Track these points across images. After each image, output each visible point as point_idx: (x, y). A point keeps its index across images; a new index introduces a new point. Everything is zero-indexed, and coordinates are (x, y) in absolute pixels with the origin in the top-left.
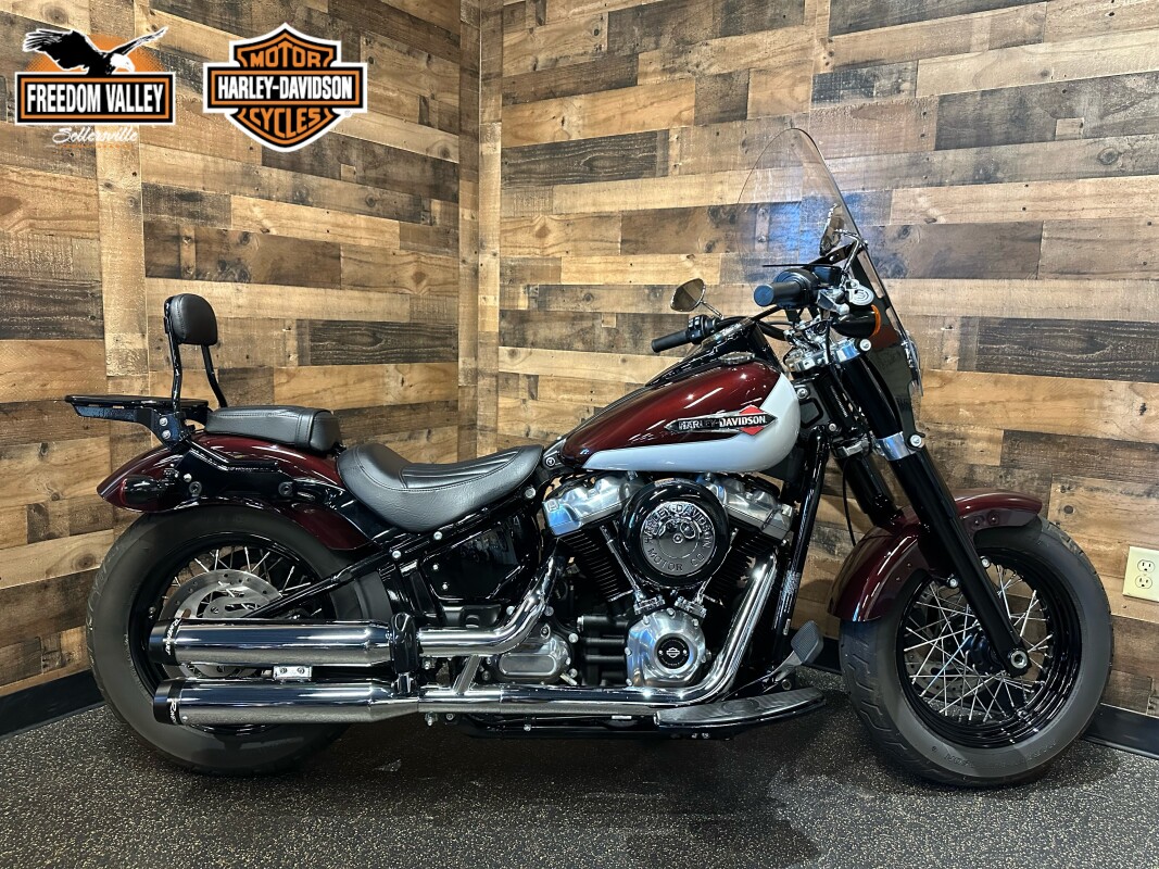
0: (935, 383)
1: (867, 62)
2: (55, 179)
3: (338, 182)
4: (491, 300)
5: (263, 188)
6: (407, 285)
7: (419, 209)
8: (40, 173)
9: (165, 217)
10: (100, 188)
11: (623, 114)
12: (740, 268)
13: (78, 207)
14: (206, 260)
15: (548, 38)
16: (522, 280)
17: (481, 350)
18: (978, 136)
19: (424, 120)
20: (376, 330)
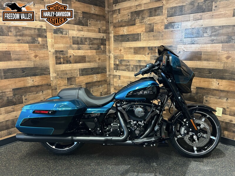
1: (173, 22)
2: (42, 51)
3: (85, 45)
4: (112, 62)
5: (73, 48)
6: (97, 61)
7: (99, 47)
8: (40, 51)
9: (58, 55)
10: (49, 52)
11: (133, 30)
12: (153, 57)
14: (65, 61)
15: (121, 16)
16: (117, 58)
17: (111, 71)
19: (99, 32)
20: (92, 69)
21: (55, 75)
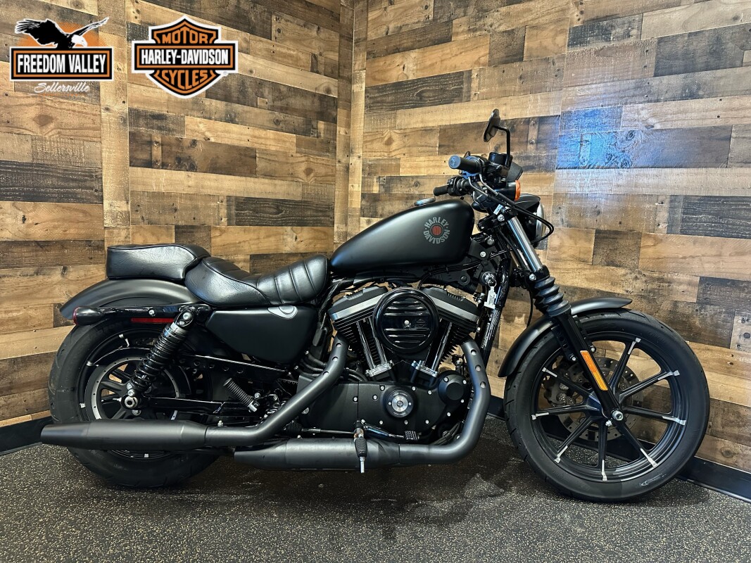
0: (650, 243)
1: (607, 16)
2: (74, 104)
3: (255, 109)
4: (356, 188)
5: (206, 112)
6: (300, 176)
7: (310, 127)
8: (65, 101)
9: (143, 129)
10: (102, 110)
11: (442, 61)
13: (87, 122)
14: (168, 157)
15: (396, 13)
16: (375, 173)
17: (349, 219)
18: (685, 65)
19: (314, 69)
20: (279, 204)
21: (124, 207)
